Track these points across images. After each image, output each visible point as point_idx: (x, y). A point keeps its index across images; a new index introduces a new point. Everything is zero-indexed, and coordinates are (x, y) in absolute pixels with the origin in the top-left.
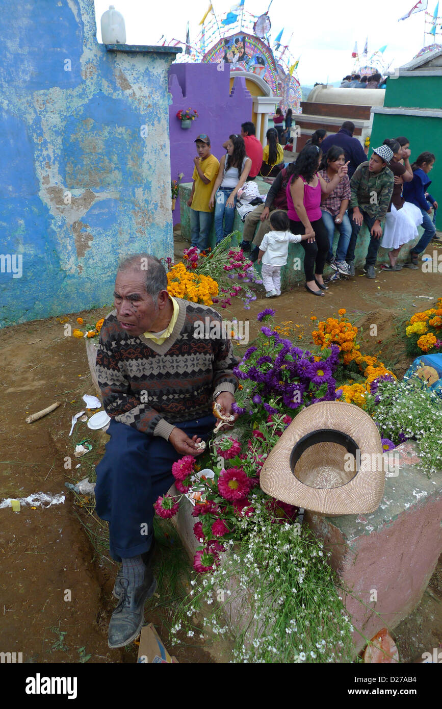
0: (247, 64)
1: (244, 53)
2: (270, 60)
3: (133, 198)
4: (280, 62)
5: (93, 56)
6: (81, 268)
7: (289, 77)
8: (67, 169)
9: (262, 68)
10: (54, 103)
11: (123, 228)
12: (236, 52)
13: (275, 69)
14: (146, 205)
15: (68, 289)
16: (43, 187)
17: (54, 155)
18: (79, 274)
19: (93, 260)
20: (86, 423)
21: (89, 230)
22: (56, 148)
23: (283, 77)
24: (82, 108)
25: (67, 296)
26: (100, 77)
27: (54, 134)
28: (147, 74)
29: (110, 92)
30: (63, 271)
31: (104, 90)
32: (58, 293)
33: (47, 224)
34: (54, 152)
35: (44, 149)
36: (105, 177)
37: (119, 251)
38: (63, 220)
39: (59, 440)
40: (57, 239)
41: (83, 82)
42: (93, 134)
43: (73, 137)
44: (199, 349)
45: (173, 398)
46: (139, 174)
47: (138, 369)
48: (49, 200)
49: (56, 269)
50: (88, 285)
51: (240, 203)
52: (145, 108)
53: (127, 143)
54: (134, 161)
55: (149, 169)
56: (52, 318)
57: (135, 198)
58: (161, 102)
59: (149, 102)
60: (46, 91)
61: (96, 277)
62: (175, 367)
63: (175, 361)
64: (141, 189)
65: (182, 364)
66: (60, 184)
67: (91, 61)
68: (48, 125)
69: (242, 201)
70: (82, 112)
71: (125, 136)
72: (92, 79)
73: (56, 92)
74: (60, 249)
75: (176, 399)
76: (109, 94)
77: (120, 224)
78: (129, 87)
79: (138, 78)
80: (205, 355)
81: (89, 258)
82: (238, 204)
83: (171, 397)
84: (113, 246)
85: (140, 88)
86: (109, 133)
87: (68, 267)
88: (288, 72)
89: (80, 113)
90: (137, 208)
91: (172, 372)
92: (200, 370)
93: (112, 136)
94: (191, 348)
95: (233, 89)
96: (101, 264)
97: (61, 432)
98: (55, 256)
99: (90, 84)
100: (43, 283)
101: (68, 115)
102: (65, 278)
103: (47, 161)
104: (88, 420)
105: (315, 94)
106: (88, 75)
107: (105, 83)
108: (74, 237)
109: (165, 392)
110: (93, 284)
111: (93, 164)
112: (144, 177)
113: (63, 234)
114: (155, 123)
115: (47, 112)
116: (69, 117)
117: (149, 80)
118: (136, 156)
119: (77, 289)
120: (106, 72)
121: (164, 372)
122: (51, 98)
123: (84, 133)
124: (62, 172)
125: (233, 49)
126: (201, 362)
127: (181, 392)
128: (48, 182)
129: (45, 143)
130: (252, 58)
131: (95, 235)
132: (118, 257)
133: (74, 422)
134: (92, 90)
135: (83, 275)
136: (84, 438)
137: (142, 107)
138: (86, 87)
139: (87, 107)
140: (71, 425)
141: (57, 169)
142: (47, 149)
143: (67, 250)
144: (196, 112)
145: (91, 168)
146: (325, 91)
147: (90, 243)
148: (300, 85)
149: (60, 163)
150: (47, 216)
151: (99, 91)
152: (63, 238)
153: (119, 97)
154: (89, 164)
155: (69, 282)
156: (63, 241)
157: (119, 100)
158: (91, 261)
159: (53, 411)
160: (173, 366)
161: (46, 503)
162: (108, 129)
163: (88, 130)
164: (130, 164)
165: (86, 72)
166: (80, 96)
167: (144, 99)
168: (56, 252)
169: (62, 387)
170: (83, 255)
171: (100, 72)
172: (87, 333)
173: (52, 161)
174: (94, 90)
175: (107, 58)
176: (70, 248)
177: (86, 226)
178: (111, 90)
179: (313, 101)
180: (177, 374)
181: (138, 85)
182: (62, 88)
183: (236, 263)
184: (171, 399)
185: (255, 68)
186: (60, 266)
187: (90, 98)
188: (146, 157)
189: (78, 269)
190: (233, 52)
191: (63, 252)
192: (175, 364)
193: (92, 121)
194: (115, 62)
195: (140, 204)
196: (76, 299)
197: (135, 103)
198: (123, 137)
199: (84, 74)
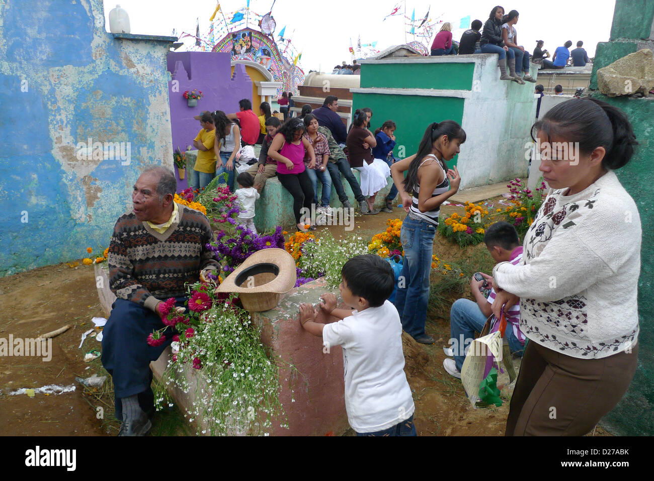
0: (254, 55)
1: (251, 46)
2: (275, 53)
3: (138, 156)
4: (284, 55)
5: (102, 42)
6: (90, 217)
7: (293, 67)
8: (78, 131)
9: (269, 59)
10: (67, 77)
11: (130, 180)
12: (244, 44)
13: (280, 60)
14: (150, 162)
15: (78, 236)
16: (56, 146)
17: (67, 119)
18: (88, 222)
19: (102, 209)
20: (95, 338)
21: (98, 183)
22: (68, 114)
23: (288, 67)
24: (92, 82)
25: (77, 243)
26: (108, 58)
27: (67, 103)
28: (149, 57)
29: (117, 70)
30: (73, 219)
31: (111, 68)
32: (68, 240)
33: (59, 179)
34: (67, 117)
35: (57, 114)
36: (113, 138)
37: (126, 201)
38: (74, 175)
39: (69, 352)
40: (68, 191)
41: (94, 61)
42: (102, 102)
43: (84, 105)
44: (191, 239)
45: (168, 277)
46: (143, 136)
47: (143, 253)
48: (61, 157)
49: (66, 218)
50: (97, 232)
51: (239, 164)
52: (148, 83)
53: (133, 111)
54: (138, 125)
55: (152, 132)
56: (62, 263)
57: (140, 155)
58: (161, 78)
59: (151, 78)
60: (60, 68)
61: (104, 225)
62: (172, 251)
63: (172, 246)
64: (146, 148)
65: (177, 249)
66: (71, 143)
67: (100, 45)
68: (62, 95)
69: (240, 162)
70: (92, 85)
71: (130, 105)
72: (101, 59)
73: (69, 69)
74: (70, 200)
75: (171, 278)
76: (116, 71)
77: (127, 178)
78: (133, 66)
79: (141, 59)
80: (195, 244)
81: (98, 208)
82: (237, 164)
83: (167, 275)
84: (120, 197)
85: (143, 67)
86: (116, 102)
87: (78, 216)
88: (292, 63)
89: (90, 86)
90: (142, 164)
91: (170, 255)
92: (191, 255)
93: (119, 105)
94: (185, 237)
95: (234, 73)
96: (110, 213)
97: (71, 346)
98: (66, 206)
99: (99, 63)
100: (54, 231)
101: (80, 87)
102: (75, 226)
103: (60, 124)
104: (96, 335)
105: (310, 80)
106: (98, 56)
107: (112, 63)
108: (84, 189)
109: (162, 271)
110: (102, 231)
111: (102, 127)
112: (148, 138)
113: (73, 187)
114: (157, 94)
115: (61, 84)
116: (81, 88)
117: (151, 61)
118: (140, 121)
119: (87, 237)
120: (114, 55)
121: (163, 255)
122: (64, 74)
123: (94, 102)
124: (74, 133)
125: (241, 42)
126: (192, 249)
127: (175, 272)
128: (61, 142)
129: (59, 109)
130: (259, 50)
131: (104, 188)
132: (125, 207)
133: (83, 338)
134: (101, 67)
135: (93, 223)
136: (94, 348)
137: (145, 82)
138: (96, 65)
139: (96, 81)
140: (81, 341)
141: (69, 131)
142: (60, 115)
143: (77, 201)
144: (201, 93)
145: (100, 130)
146: (318, 77)
147: (99, 194)
148: (304, 74)
149: (72, 126)
150: (59, 171)
151: (107, 68)
152: (74, 190)
153: (125, 74)
154: (98, 127)
155: (79, 230)
156: (74, 192)
157: (126, 76)
158: (100, 211)
159: (64, 332)
160: (170, 250)
161: (58, 392)
162: (115, 99)
163: (98, 99)
164: (135, 128)
165: (96, 54)
166: (91, 73)
167: (146, 75)
168: (67, 202)
169: (72, 315)
170: (92, 205)
171: (108, 54)
172: (96, 260)
173: (64, 124)
174: (103, 68)
175: (115, 44)
176: (80, 199)
177: (95, 180)
178: (118, 68)
179: (309, 85)
180: (173, 257)
181: (142, 65)
182: (74, 66)
183: (223, 195)
184: (166, 278)
185: (262, 59)
186: (71, 215)
187: (99, 74)
188: (149, 121)
189: (88, 218)
190: (241, 45)
191: (74, 202)
192: (172, 249)
193: (101, 92)
194: (122, 46)
195: (145, 161)
196: (86, 245)
197: (139, 78)
198: (128, 105)
199: (94, 56)
